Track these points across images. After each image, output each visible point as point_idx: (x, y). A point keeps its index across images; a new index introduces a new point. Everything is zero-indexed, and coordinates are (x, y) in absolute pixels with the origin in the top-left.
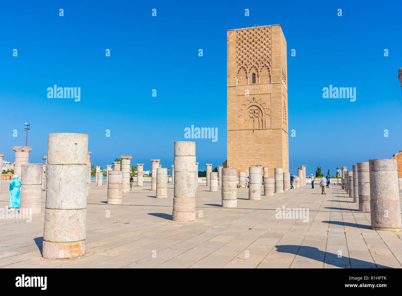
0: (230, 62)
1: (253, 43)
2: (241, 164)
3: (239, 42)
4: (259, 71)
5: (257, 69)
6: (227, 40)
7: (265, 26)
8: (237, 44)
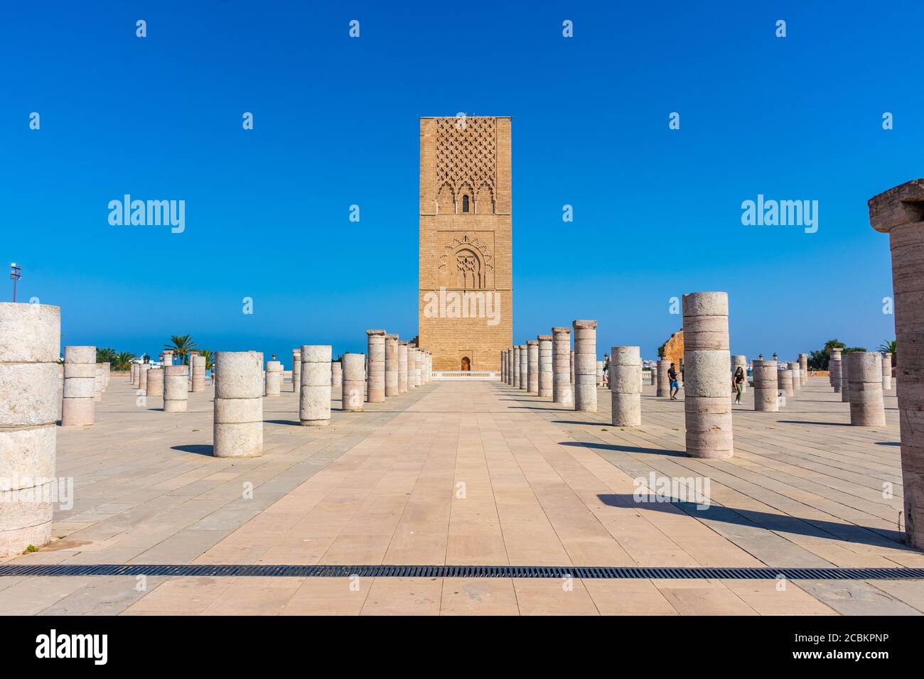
0: (426, 172)
1: (466, 144)
2: (442, 347)
3: (442, 139)
4: (475, 192)
5: (472, 189)
6: (421, 133)
7: (487, 117)
8: (438, 144)
